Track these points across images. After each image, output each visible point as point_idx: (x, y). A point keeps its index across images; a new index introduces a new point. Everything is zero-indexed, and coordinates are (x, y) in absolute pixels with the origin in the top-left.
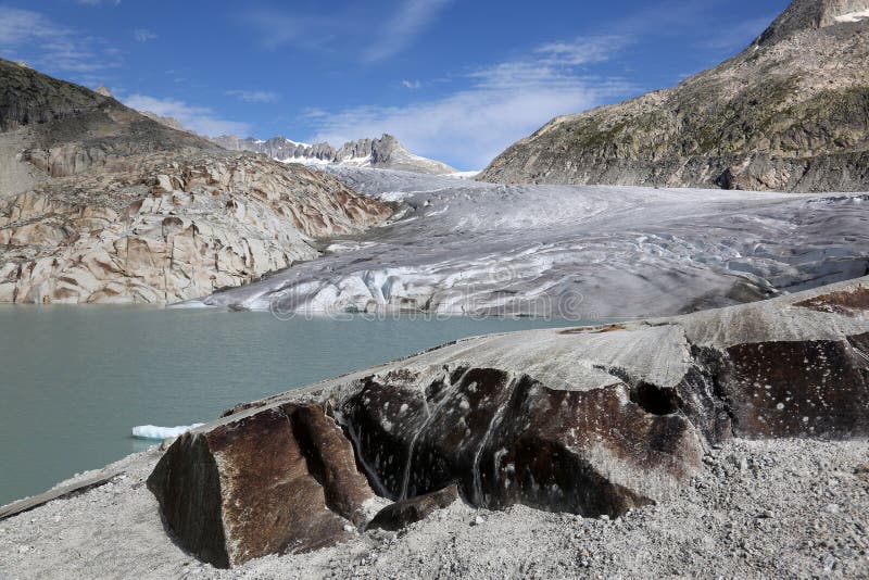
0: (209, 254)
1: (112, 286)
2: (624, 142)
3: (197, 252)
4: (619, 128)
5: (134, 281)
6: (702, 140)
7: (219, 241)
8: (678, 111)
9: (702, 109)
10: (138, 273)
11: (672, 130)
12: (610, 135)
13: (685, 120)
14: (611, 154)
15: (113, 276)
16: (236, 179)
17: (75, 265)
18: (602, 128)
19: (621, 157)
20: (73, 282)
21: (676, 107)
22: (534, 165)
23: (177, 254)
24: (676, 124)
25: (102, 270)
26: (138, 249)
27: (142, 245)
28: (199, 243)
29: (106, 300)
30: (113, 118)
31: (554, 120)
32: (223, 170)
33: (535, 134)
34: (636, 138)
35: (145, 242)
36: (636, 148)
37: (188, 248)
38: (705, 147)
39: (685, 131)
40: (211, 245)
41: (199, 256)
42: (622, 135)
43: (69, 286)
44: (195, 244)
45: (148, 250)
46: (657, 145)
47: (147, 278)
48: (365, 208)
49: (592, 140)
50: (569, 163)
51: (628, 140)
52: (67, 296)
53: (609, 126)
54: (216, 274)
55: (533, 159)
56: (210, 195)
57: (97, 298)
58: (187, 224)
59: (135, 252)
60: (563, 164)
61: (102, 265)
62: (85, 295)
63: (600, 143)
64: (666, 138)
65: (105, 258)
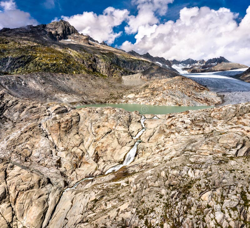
0: (172, 100)
1: (161, 104)
7: (173, 98)
15: (160, 102)
30: (154, 68)
41: (170, 100)
47: (164, 103)
59: (163, 100)
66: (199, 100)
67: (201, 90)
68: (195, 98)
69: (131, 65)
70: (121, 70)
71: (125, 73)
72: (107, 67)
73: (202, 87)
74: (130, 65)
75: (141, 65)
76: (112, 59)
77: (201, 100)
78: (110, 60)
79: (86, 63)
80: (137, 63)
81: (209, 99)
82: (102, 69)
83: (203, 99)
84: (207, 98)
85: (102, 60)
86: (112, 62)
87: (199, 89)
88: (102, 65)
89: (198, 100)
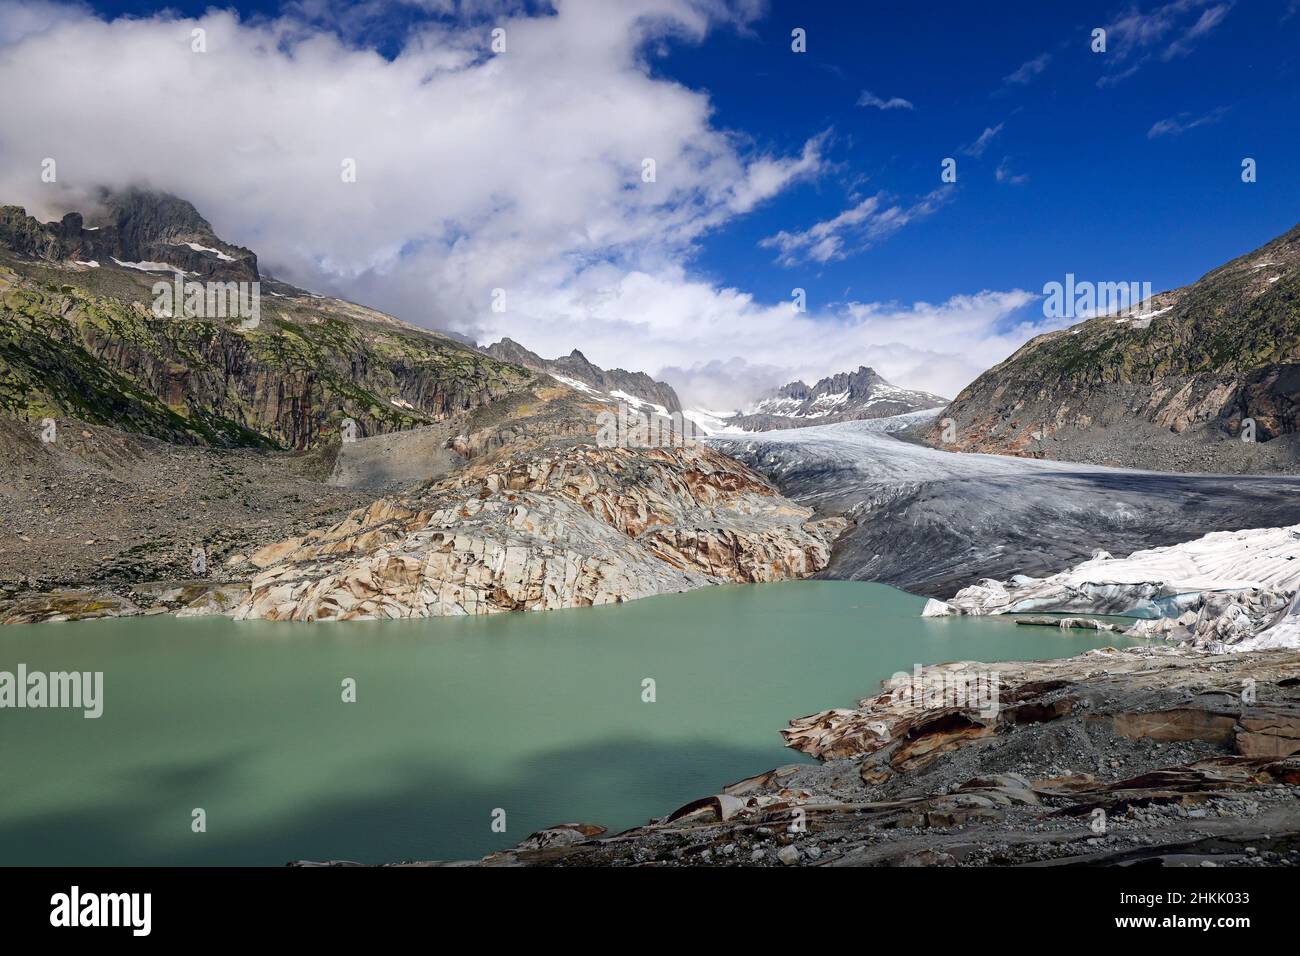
0: (460, 568)
1: (367, 606)
2: (1112, 362)
3: (448, 568)
4: (1108, 344)
5: (387, 599)
6: (1215, 352)
7: (473, 556)
8: (1186, 317)
9: (1219, 312)
10: (392, 591)
11: (1177, 342)
12: (1094, 354)
13: (1197, 327)
14: (1095, 378)
15: (370, 594)
16: (553, 476)
17: (340, 586)
18: (1088, 346)
19: (1108, 380)
20: (334, 602)
21: (1184, 312)
22: (1002, 397)
23: (429, 571)
24: (1183, 334)
25: (362, 589)
26: (396, 568)
27: (400, 564)
28: (453, 559)
29: (359, 618)
30: (539, 396)
31: (1032, 341)
32: (545, 468)
33: (1008, 360)
34: (1128, 357)
35: (402, 561)
36: (1129, 368)
37: (441, 564)
38: (1218, 362)
39: (1197, 340)
40: (464, 560)
41: (450, 571)
42: (1110, 353)
43: (329, 606)
44: (448, 560)
45: (403, 569)
46: (1157, 363)
47: (399, 596)
48: (717, 485)
49: (1072, 363)
50: (1042, 393)
51: (1118, 358)
52: (329, 615)
53: (1097, 343)
54: (461, 590)
55: (1000, 391)
56: (506, 500)
57: (352, 616)
58: (446, 541)
59: (393, 571)
60: (1036, 393)
61: (362, 585)
62: (341, 614)
63: (1082, 365)
64: (1170, 351)
65: (366, 578)
66: (692, 550)
67: (724, 489)
68: (666, 541)
69: (429, 388)
70: (367, 409)
71: (389, 423)
72: (286, 396)
73: (732, 476)
74: (424, 386)
75: (482, 385)
76: (325, 351)
77: (704, 549)
78: (317, 358)
79: (149, 371)
80: (464, 377)
81: (753, 537)
82: (259, 402)
83: (712, 540)
84: (735, 537)
85: (264, 356)
86: (321, 367)
87: (707, 487)
88: (261, 381)
89: (687, 556)
